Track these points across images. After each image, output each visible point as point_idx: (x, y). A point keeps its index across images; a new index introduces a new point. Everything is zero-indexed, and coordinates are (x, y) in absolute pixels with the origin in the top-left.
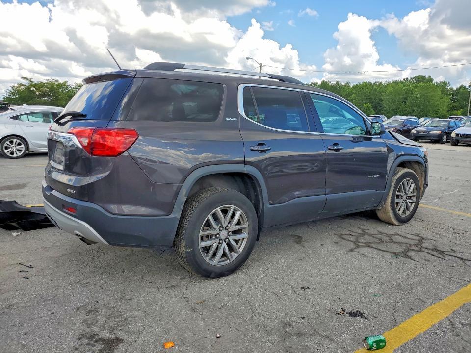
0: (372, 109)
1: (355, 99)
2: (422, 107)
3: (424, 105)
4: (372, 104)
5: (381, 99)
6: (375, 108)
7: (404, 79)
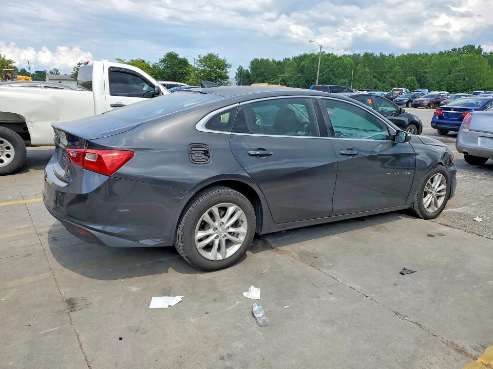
0: (416, 82)
1: (399, 72)
2: (467, 79)
3: (469, 77)
4: (416, 76)
5: (426, 72)
6: (419, 80)
7: (452, 50)
